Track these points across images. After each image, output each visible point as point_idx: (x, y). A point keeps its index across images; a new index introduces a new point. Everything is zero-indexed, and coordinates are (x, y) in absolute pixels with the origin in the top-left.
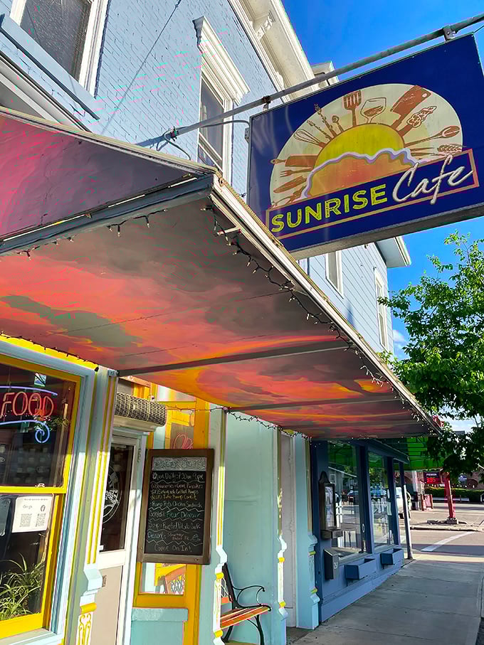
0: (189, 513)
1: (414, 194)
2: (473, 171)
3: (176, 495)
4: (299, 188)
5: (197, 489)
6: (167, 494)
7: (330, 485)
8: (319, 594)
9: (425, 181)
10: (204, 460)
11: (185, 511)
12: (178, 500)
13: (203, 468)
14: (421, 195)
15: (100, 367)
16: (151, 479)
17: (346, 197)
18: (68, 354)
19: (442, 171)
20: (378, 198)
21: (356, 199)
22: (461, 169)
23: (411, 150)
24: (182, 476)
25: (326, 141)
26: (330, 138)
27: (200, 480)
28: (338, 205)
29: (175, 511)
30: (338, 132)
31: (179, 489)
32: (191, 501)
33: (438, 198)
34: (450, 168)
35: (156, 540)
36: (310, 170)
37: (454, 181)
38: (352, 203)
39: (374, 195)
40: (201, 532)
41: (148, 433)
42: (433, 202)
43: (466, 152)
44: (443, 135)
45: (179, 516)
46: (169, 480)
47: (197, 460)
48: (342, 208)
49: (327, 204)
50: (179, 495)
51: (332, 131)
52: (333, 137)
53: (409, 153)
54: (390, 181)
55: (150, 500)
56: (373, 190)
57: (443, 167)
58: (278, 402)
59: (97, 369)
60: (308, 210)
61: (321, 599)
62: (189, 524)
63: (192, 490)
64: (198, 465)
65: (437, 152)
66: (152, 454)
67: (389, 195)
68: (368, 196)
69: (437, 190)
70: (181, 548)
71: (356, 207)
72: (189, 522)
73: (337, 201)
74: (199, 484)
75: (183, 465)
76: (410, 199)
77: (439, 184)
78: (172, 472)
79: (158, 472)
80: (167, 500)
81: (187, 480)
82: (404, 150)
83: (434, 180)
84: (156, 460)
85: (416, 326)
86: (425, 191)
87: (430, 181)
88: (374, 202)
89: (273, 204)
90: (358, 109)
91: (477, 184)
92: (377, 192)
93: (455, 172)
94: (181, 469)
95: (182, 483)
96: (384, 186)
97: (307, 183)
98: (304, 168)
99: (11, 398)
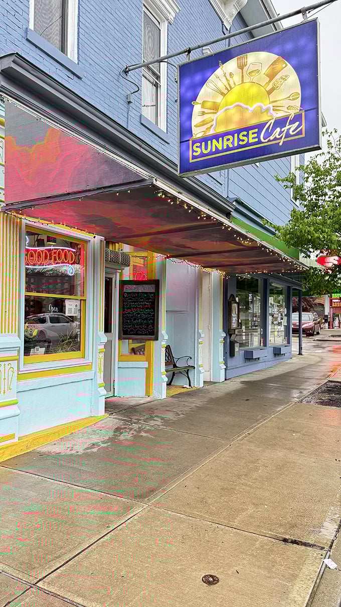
0: (146, 314)
1: (272, 138)
2: (303, 127)
3: (138, 305)
4: (209, 125)
5: (150, 302)
6: (133, 305)
7: (236, 303)
8: (226, 364)
9: (278, 130)
10: (153, 286)
11: (144, 313)
12: (140, 308)
13: (153, 290)
14: (275, 139)
15: (96, 236)
16: (124, 297)
17: (236, 135)
18: (81, 230)
19: (288, 124)
20: (253, 138)
21: (241, 137)
22: (297, 123)
23: (273, 107)
24: (141, 295)
25: (225, 92)
26: (228, 90)
27: (152, 297)
28: (231, 141)
29: (138, 314)
30: (233, 86)
31: (140, 302)
32: (147, 308)
33: (284, 142)
34: (292, 122)
35: (129, 328)
36: (216, 113)
37: (293, 132)
38: (239, 140)
39: (251, 136)
40: (153, 324)
41: (120, 271)
42: (281, 144)
43: (301, 112)
44: (291, 98)
45: (141, 316)
46: (134, 297)
47: (150, 286)
48: (233, 143)
49: (225, 139)
50: (141, 305)
51: (229, 85)
52: (229, 89)
53: (272, 108)
54: (260, 127)
55: (124, 308)
56: (251, 132)
57: (288, 121)
58: (196, 252)
59: (95, 237)
60: (214, 141)
61: (227, 367)
62: (146, 320)
63: (147, 302)
64: (150, 289)
65: (286, 110)
66: (123, 283)
67: (258, 137)
68: (247, 136)
69: (284, 137)
70: (142, 332)
71: (241, 143)
72: (146, 319)
73: (230, 137)
74: (151, 299)
75: (141, 289)
76: (269, 141)
77: (285, 132)
78: (135, 292)
79: (128, 293)
80: (134, 308)
81: (145, 297)
82: (269, 105)
83: (283, 130)
84: (125, 286)
85: (299, 193)
86: (278, 137)
87: (281, 129)
88: (251, 141)
89: (194, 135)
90: (245, 69)
91: (303, 135)
92: (253, 133)
93: (294, 125)
94: (140, 291)
95: (142, 299)
96: (256, 130)
97: (214, 122)
98: (212, 111)
99: (55, 253)
